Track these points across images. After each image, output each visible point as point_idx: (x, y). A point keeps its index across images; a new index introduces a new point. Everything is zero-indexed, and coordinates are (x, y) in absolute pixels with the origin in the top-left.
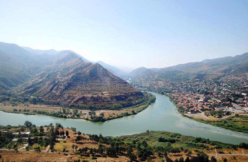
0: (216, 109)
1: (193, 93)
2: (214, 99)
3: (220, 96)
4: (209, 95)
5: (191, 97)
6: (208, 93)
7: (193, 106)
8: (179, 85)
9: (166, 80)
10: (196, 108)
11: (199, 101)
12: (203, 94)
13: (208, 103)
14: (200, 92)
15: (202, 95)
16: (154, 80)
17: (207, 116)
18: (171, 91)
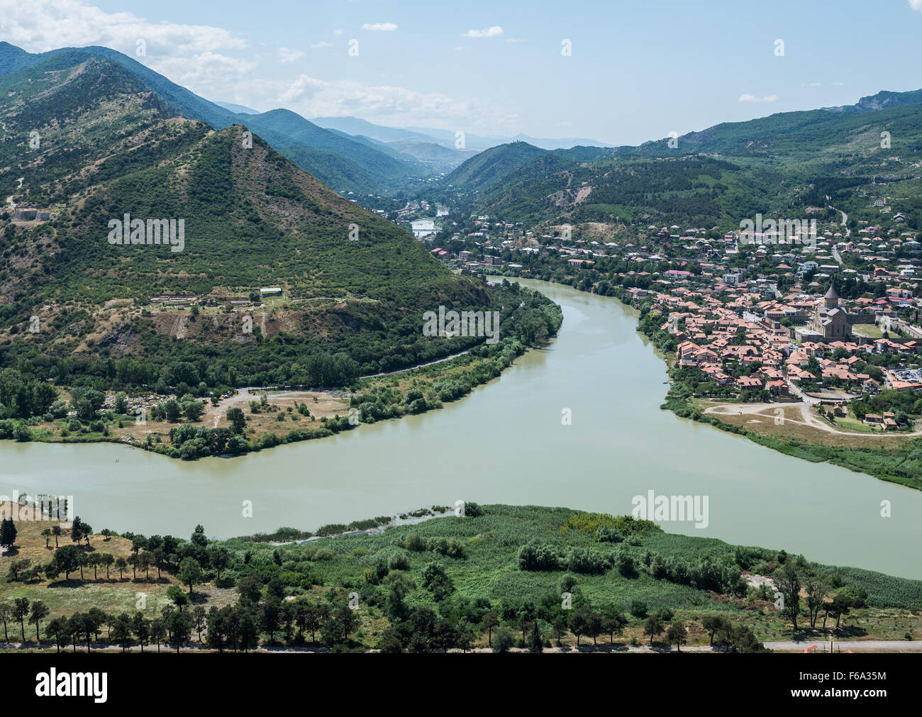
0: (889, 377)
1: (774, 287)
2: (890, 321)
4: (866, 300)
5: (760, 312)
6: (863, 288)
7: (760, 365)
8: (701, 244)
9: (636, 214)
10: (772, 373)
11: (802, 331)
12: (823, 292)
13: (850, 346)
14: (814, 284)
15: (821, 300)
16: (568, 215)
17: (831, 417)
18: (656, 278)
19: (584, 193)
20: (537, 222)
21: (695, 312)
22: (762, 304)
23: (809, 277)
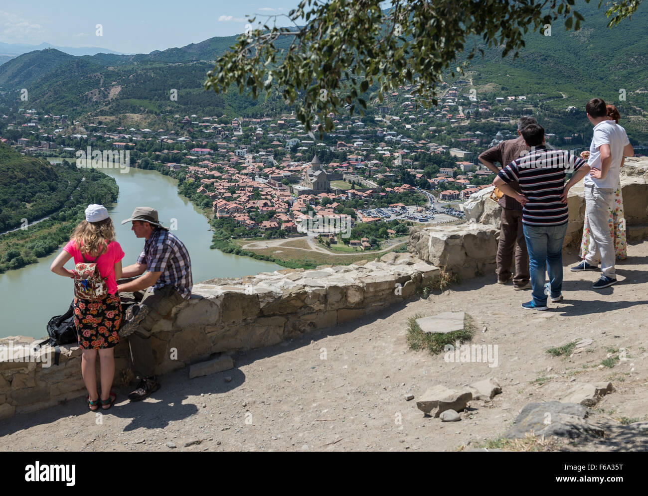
0: (359, 215)
1: (271, 158)
2: (353, 178)
3: (376, 165)
4: (335, 164)
5: (266, 176)
6: (333, 156)
7: (274, 213)
8: (215, 128)
9: (160, 106)
10: (284, 217)
11: (298, 187)
12: (310, 159)
13: (331, 196)
14: (299, 154)
15: (307, 166)
16: (106, 108)
17: (328, 244)
18: (185, 154)
19: (115, 91)
20: (80, 114)
21: (220, 178)
22: (266, 170)
23: (294, 149)
